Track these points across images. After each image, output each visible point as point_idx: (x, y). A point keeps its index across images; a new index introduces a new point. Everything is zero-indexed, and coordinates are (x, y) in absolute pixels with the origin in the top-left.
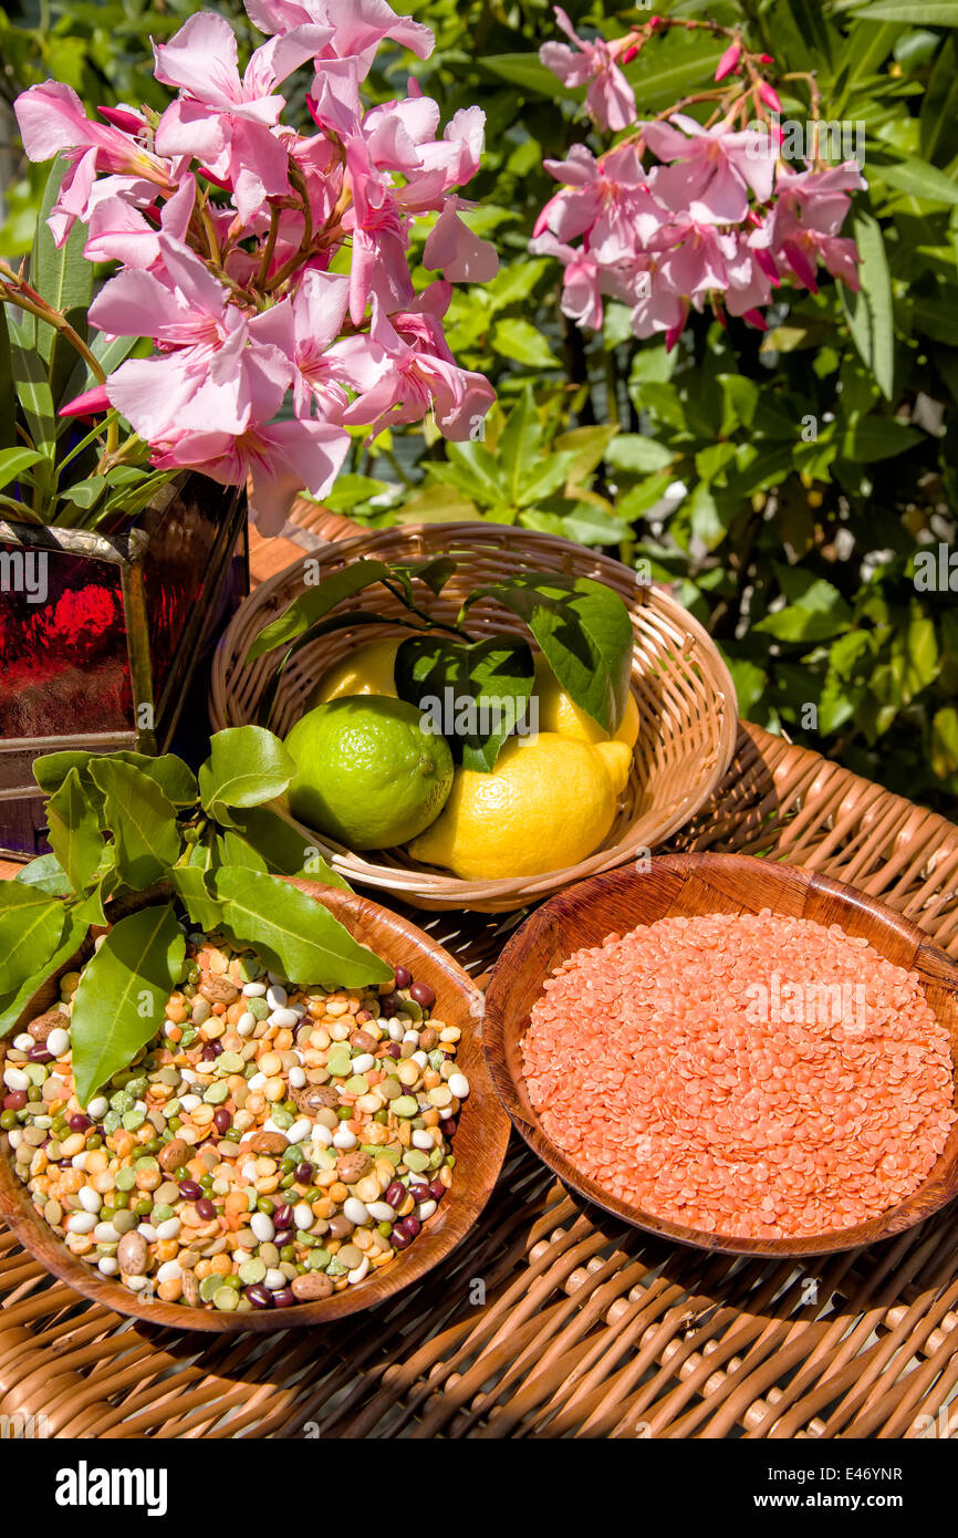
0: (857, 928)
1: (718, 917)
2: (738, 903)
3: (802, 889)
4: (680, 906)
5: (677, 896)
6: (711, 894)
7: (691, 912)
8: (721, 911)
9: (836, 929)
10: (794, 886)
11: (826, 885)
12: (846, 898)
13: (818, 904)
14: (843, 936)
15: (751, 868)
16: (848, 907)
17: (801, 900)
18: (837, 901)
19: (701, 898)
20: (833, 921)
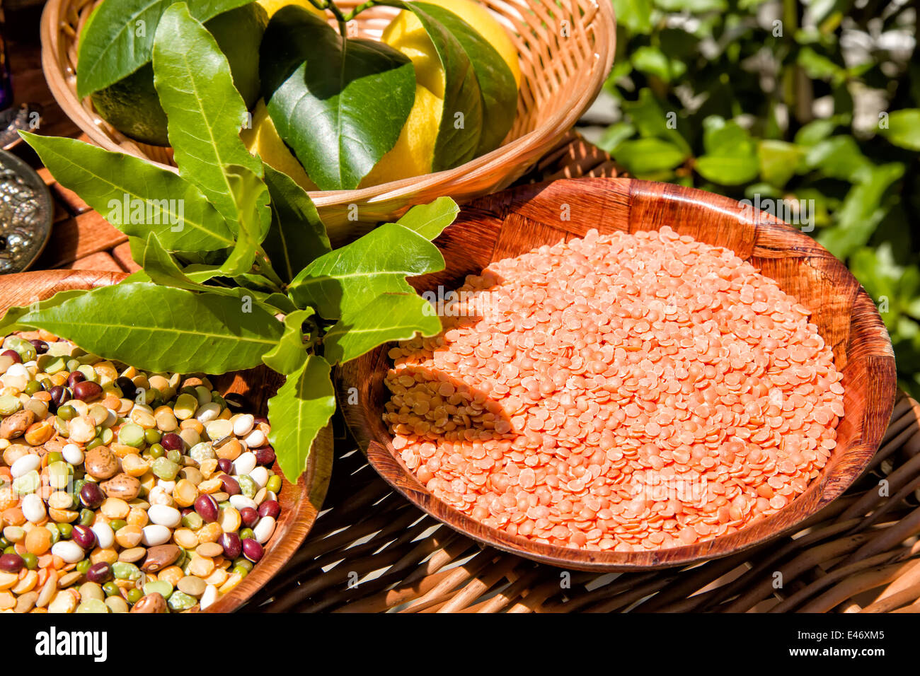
0: (688, 225)
1: (544, 249)
2: (560, 231)
3: (623, 200)
4: (503, 247)
5: (498, 238)
6: (532, 227)
7: (516, 251)
8: (546, 243)
9: (666, 231)
10: (614, 199)
11: (646, 189)
12: (669, 197)
13: (642, 211)
14: (676, 236)
15: (567, 191)
16: (674, 205)
17: (623, 212)
18: (661, 202)
19: (523, 235)
20: (661, 225)
